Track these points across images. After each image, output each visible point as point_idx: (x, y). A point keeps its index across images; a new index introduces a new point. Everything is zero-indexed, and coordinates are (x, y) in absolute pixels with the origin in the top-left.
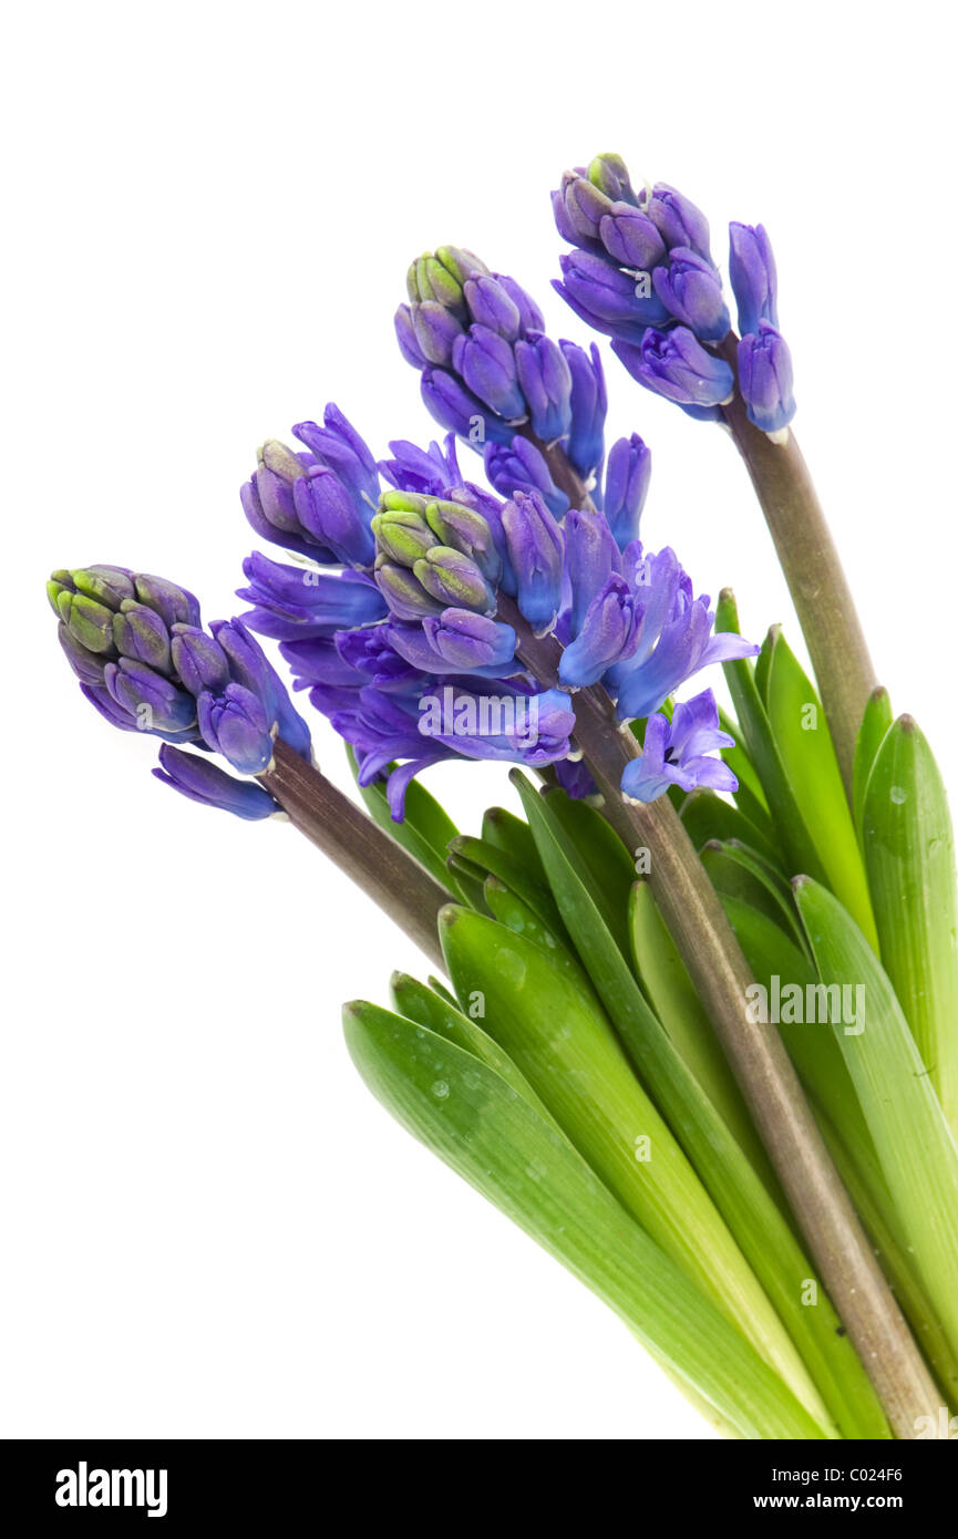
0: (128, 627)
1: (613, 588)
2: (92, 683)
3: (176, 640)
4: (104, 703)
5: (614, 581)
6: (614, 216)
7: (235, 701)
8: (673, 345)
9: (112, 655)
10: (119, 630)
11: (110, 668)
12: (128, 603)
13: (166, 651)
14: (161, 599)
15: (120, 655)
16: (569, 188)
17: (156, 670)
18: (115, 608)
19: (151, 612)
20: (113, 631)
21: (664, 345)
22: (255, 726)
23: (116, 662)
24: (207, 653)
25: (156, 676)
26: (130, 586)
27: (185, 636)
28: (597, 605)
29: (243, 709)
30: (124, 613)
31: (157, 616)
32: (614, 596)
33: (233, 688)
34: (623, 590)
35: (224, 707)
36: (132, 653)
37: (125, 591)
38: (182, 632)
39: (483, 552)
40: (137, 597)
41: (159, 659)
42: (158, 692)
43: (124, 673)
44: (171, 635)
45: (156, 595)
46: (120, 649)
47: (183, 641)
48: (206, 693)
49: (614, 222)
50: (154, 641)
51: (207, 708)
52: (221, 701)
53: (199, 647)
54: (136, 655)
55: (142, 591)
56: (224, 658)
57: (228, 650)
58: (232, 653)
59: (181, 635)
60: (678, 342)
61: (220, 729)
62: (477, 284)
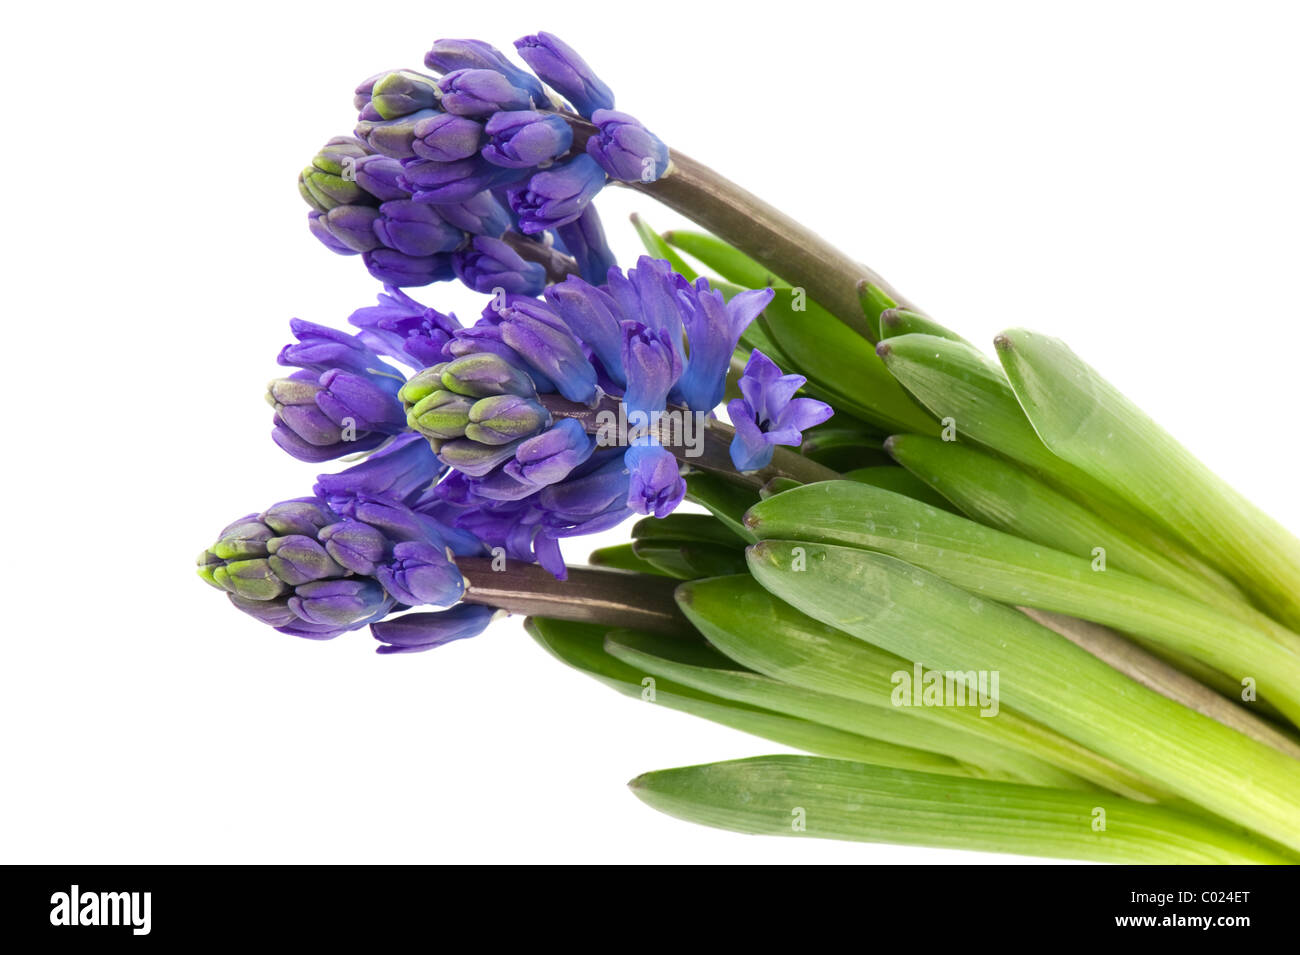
0: (286, 562)
1: (631, 334)
2: (285, 622)
3: (329, 544)
4: (303, 629)
5: (628, 328)
6: (422, 139)
7: (408, 558)
8: (537, 196)
9: (288, 592)
10: (279, 569)
11: (292, 602)
12: (272, 543)
13: (326, 559)
14: (295, 521)
15: (294, 587)
16: (369, 139)
17: (329, 579)
18: (264, 554)
19: (294, 538)
20: (275, 573)
21: (530, 197)
22: (435, 566)
23: (294, 594)
24: (360, 538)
25: (333, 583)
26: (265, 529)
27: (334, 537)
28: (627, 355)
29: (417, 560)
30: (275, 554)
31: (301, 537)
32: (636, 339)
33: (399, 550)
34: (640, 328)
35: (401, 568)
36: (302, 579)
37: (262, 536)
38: (329, 535)
39: (510, 381)
40: (276, 533)
41: (325, 569)
42: (344, 595)
43: (307, 599)
44: (322, 543)
45: (289, 521)
46: (291, 583)
47: (335, 541)
48: (380, 567)
49: (424, 143)
50: (313, 558)
51: (390, 579)
52: (397, 565)
53: (350, 538)
54: (306, 580)
55: (275, 525)
56: (375, 532)
57: (372, 522)
58: (378, 522)
59: (330, 538)
60: (541, 192)
61: (411, 588)
62: (365, 172)
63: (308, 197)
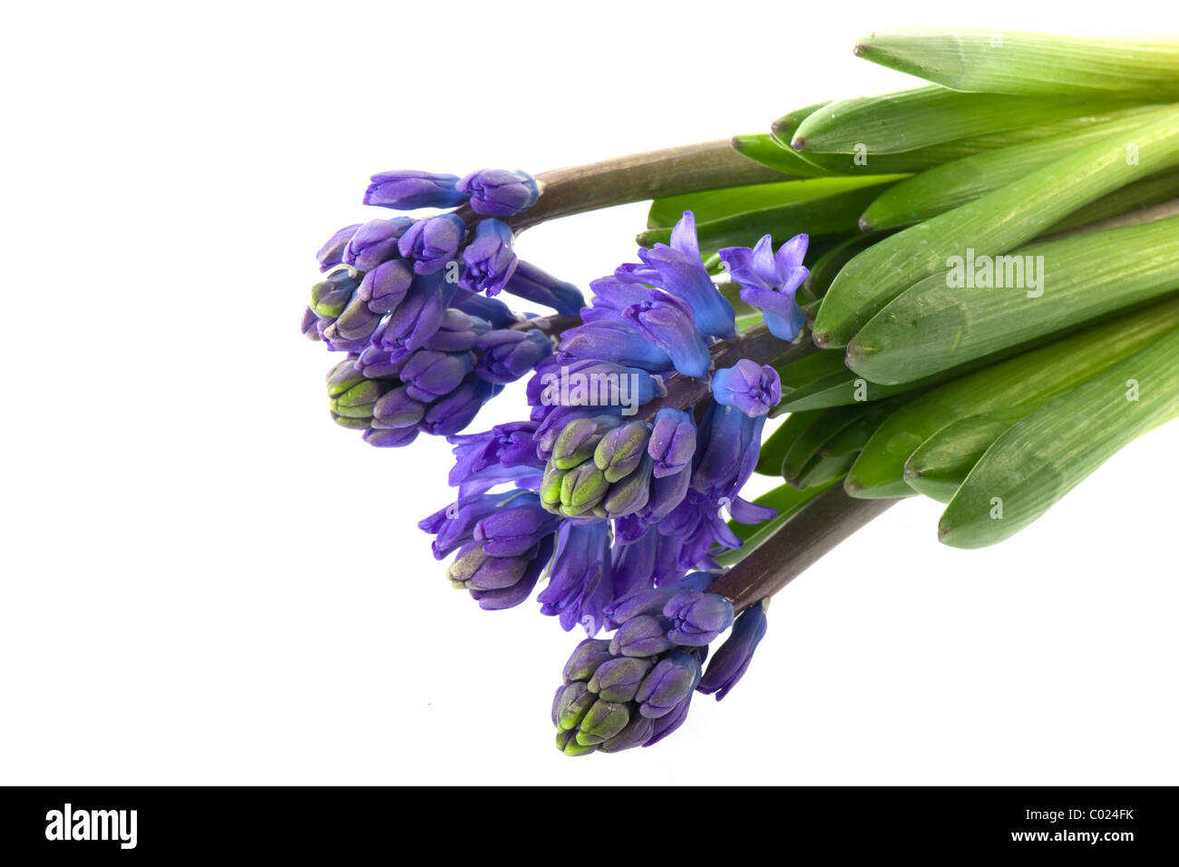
0: (612, 688)
1: (635, 316)
3: (624, 652)
5: (629, 314)
6: (371, 299)
7: (679, 611)
9: (633, 707)
10: (613, 696)
11: (644, 711)
12: (592, 687)
13: (634, 661)
14: (589, 660)
15: (633, 701)
17: (648, 672)
18: (595, 698)
19: (601, 669)
20: (613, 703)
22: (699, 601)
23: (639, 705)
24: (637, 628)
25: (653, 672)
26: (576, 685)
27: (622, 644)
28: (647, 332)
29: (686, 606)
30: (600, 692)
31: (604, 665)
32: (641, 315)
33: (668, 612)
34: (637, 307)
35: (682, 621)
36: (634, 688)
37: (581, 690)
38: (617, 646)
40: (586, 680)
41: (640, 668)
42: (667, 672)
43: (648, 698)
44: (620, 655)
45: (586, 664)
46: (629, 699)
47: (625, 646)
48: (669, 634)
50: (626, 668)
51: (682, 636)
52: (677, 623)
53: (631, 634)
54: (635, 687)
55: (580, 675)
56: (642, 617)
58: (636, 613)
59: (621, 647)
61: (700, 628)
62: (368, 365)
63: (351, 423)
